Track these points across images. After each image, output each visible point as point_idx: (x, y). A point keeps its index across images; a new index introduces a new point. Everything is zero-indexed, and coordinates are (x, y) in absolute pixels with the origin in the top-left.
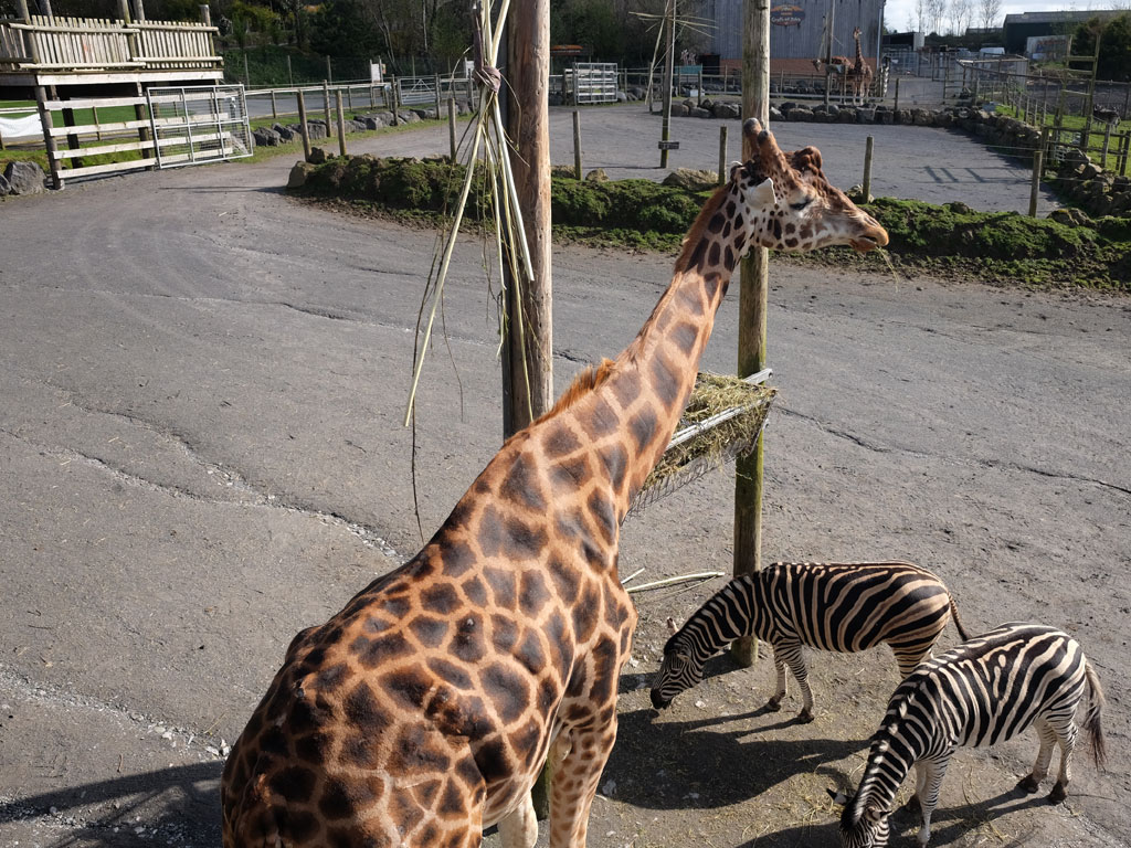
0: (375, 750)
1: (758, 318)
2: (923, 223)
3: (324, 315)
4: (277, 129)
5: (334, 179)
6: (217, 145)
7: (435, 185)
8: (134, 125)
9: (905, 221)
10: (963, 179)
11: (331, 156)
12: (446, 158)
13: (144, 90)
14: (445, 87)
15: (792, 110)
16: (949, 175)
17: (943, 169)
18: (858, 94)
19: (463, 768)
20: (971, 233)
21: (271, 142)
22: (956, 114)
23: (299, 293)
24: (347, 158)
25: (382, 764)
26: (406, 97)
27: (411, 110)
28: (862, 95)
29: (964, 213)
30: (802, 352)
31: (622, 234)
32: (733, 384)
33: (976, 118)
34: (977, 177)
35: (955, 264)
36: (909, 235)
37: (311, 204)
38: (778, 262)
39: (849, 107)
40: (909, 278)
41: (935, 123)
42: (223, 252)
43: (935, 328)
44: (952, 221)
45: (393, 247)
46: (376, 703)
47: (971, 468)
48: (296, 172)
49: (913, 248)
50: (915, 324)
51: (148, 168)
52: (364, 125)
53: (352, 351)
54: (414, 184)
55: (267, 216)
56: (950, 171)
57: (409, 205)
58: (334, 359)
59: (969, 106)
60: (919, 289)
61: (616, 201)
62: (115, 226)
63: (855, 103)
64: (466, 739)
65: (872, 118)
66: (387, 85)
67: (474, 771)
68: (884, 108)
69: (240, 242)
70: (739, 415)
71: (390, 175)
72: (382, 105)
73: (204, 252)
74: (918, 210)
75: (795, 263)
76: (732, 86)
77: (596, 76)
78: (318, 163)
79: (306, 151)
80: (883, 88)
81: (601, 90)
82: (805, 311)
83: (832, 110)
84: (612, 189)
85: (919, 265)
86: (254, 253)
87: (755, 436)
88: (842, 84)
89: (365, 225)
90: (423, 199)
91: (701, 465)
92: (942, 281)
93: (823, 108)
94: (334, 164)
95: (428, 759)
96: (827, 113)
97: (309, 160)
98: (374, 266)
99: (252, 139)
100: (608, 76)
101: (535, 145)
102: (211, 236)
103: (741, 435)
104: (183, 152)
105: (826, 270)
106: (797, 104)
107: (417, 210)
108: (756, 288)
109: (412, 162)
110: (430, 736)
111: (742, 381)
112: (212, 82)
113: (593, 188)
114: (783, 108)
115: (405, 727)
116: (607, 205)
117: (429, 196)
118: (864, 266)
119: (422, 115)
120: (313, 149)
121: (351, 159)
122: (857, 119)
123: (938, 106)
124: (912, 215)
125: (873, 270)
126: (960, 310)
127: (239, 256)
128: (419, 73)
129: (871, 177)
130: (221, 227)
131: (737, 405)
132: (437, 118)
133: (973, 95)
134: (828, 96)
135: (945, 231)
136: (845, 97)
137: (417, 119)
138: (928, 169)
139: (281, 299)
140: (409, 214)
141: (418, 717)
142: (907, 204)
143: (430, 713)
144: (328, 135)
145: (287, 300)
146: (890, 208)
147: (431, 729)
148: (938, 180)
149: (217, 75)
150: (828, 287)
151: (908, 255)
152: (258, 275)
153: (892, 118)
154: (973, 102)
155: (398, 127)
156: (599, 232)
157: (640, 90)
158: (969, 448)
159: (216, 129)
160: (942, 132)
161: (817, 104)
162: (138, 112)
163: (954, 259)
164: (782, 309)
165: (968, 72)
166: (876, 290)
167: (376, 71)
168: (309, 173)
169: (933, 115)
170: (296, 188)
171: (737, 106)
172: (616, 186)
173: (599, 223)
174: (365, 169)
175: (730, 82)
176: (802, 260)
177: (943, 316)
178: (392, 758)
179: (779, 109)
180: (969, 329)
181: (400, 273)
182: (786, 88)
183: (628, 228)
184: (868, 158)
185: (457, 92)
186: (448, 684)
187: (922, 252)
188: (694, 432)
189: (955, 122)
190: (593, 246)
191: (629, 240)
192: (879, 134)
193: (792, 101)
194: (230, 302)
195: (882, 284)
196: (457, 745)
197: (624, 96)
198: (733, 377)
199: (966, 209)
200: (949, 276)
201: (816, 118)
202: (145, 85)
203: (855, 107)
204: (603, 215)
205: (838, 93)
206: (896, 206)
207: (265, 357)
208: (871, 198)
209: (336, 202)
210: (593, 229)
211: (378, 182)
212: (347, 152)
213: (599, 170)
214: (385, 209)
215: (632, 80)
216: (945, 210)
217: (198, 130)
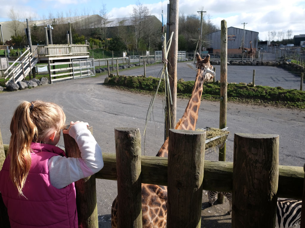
0: (146, 201)
1: (224, 115)
2: (269, 92)
3: (114, 114)
4: (101, 69)
5: (115, 81)
6: (87, 73)
7: (140, 83)
8: (69, 68)
9: (264, 92)
10: (282, 80)
11: (114, 76)
12: (143, 76)
13: (71, 60)
14: (141, 58)
15: (233, 62)
16: (277, 79)
17: (276, 78)
18: (251, 58)
19: (163, 206)
20: (283, 95)
21: (99, 72)
22: (279, 63)
23: (107, 109)
24: (119, 76)
25: (148, 204)
26: (132, 61)
27: (133, 64)
28: (252, 58)
29: (281, 89)
30: (236, 125)
31: (188, 95)
32: (218, 130)
33: (285, 64)
34: (285, 80)
35: (279, 103)
36: (265, 95)
37: (110, 87)
38: (229, 102)
39: (249, 61)
40: (266, 107)
41: (273, 65)
42: (89, 99)
43: (273, 120)
44: (277, 92)
45: (130, 98)
46: (146, 191)
47: (283, 157)
48: (106, 80)
49: (267, 99)
50: (267, 119)
51: (71, 79)
52: (122, 68)
53: (121, 123)
54: (135, 82)
55: (99, 90)
56: (278, 78)
57: (134, 88)
58: (117, 125)
59: (283, 60)
60: (268, 110)
61: (186, 87)
62: (64, 93)
63: (250, 60)
64: (164, 200)
65: (255, 64)
66: (128, 58)
67: (165, 207)
68: (258, 62)
69: (93, 96)
70: (220, 138)
71: (129, 80)
72: (126, 63)
73: (85, 99)
74: (268, 89)
75: (234, 103)
76: (216, 56)
77: (180, 54)
78: (111, 77)
79: (109, 74)
80: (258, 56)
81: (181, 58)
82: (237, 115)
83: (244, 62)
84: (185, 84)
85: (268, 103)
86: (97, 99)
87: (224, 143)
88: (247, 55)
89: (123, 92)
90: (137, 86)
91: (210, 150)
92: (275, 108)
93: (241, 62)
94: (116, 78)
95: (157, 204)
96: (243, 63)
97: (109, 77)
98: (125, 103)
99: (95, 71)
100: (183, 54)
101: (174, 75)
102: (86, 95)
103: (220, 143)
104: (79, 75)
105: (242, 104)
106: (234, 61)
107: (136, 89)
108: (224, 107)
109: (134, 77)
110: (157, 199)
111: (221, 130)
112: (87, 58)
113: (180, 83)
114: (231, 62)
115: (152, 196)
116: (184, 88)
117: (139, 85)
118: (253, 104)
119: (136, 65)
120: (111, 74)
121: (120, 76)
122: (251, 64)
123: (274, 60)
124: (266, 90)
125: (256, 105)
126: (280, 115)
127: (93, 100)
128: (135, 55)
129: (254, 80)
130: (89, 93)
131: (219, 135)
132: (139, 66)
133: (284, 57)
134: (243, 59)
135: (276, 94)
136: (248, 59)
137: (134, 66)
138: (271, 78)
139: (103, 110)
140: (133, 90)
141: (155, 194)
142: (265, 87)
143: (157, 193)
144: (113, 70)
145: (104, 110)
146: (260, 88)
147: (157, 197)
148: (274, 81)
149: (88, 56)
150: (243, 109)
151: (266, 101)
152: (98, 104)
153: (261, 64)
154: (284, 60)
155: (130, 68)
156: (181, 94)
157: (192, 58)
158: (282, 152)
159: (87, 69)
160: (275, 68)
161: (240, 61)
162: (70, 66)
163: (279, 102)
164: (230, 114)
165: (283, 51)
166: (256, 110)
167: (125, 54)
168: (109, 80)
169: (273, 63)
170: (106, 83)
171: (218, 62)
172: (186, 83)
173: (182, 92)
174: (123, 79)
175: (216, 55)
176: (236, 102)
177: (275, 117)
178: (150, 203)
179: (229, 62)
180: (283, 120)
181: (132, 104)
182: (231, 57)
183: (189, 93)
184: (254, 75)
185: (144, 59)
186: (161, 188)
187: (269, 100)
188: (209, 141)
189: (279, 65)
190: (180, 98)
191: (189, 96)
192: (257, 69)
193: (233, 60)
194: (91, 111)
195: (258, 108)
196: (162, 201)
197: (187, 59)
198: (218, 129)
199: (282, 89)
200: (277, 106)
201: (239, 64)
202: (72, 59)
203: (250, 61)
204: (183, 90)
205: (246, 58)
206: (262, 88)
207: (100, 124)
208: (255, 86)
209: (115, 87)
210: (180, 94)
211: (126, 82)
212: (118, 75)
213: (182, 79)
214: (128, 89)
215: (189, 55)
216: (276, 89)
217: (83, 70)
